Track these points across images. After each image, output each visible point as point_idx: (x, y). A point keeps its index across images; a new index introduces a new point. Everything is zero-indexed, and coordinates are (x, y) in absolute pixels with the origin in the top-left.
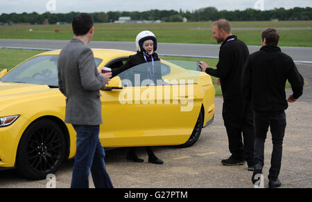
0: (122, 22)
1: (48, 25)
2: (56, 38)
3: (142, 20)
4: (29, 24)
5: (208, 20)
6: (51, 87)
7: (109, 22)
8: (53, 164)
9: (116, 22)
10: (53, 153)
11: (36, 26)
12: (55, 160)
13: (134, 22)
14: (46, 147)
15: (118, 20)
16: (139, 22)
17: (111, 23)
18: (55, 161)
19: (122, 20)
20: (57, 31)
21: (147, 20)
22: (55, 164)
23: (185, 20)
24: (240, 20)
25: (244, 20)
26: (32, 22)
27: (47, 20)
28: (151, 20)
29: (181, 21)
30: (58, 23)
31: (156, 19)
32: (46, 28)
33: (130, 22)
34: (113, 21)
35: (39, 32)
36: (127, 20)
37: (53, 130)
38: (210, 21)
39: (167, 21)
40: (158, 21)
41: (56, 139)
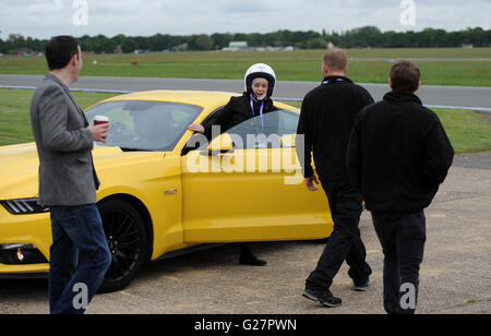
0: (235, 49)
1: (120, 55)
2: (133, 75)
3: (265, 46)
4: (92, 52)
5: (366, 47)
6: (124, 150)
7: (214, 49)
8: (126, 268)
9: (225, 49)
10: (128, 252)
11: (104, 56)
12: (131, 261)
13: (252, 49)
14: (116, 243)
15: (227, 46)
16: (261, 49)
17: (218, 51)
18: (130, 264)
19: (235, 46)
20: (135, 63)
21: (273, 46)
22: (131, 268)
23: (330, 45)
24: (414, 47)
25: (420, 46)
26: (98, 51)
27: (119, 47)
28: (278, 46)
29: (325, 47)
30: (136, 52)
31: (286, 46)
32: (119, 59)
33: (247, 50)
34: (220, 49)
35: (108, 64)
36: (241, 47)
37: (128, 216)
38: (369, 48)
39: (303, 48)
40: (290, 48)
41: (133, 229)
